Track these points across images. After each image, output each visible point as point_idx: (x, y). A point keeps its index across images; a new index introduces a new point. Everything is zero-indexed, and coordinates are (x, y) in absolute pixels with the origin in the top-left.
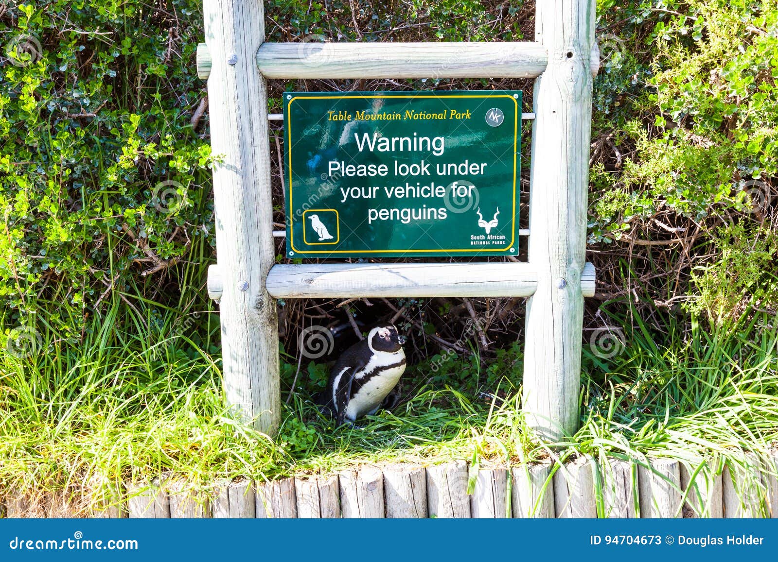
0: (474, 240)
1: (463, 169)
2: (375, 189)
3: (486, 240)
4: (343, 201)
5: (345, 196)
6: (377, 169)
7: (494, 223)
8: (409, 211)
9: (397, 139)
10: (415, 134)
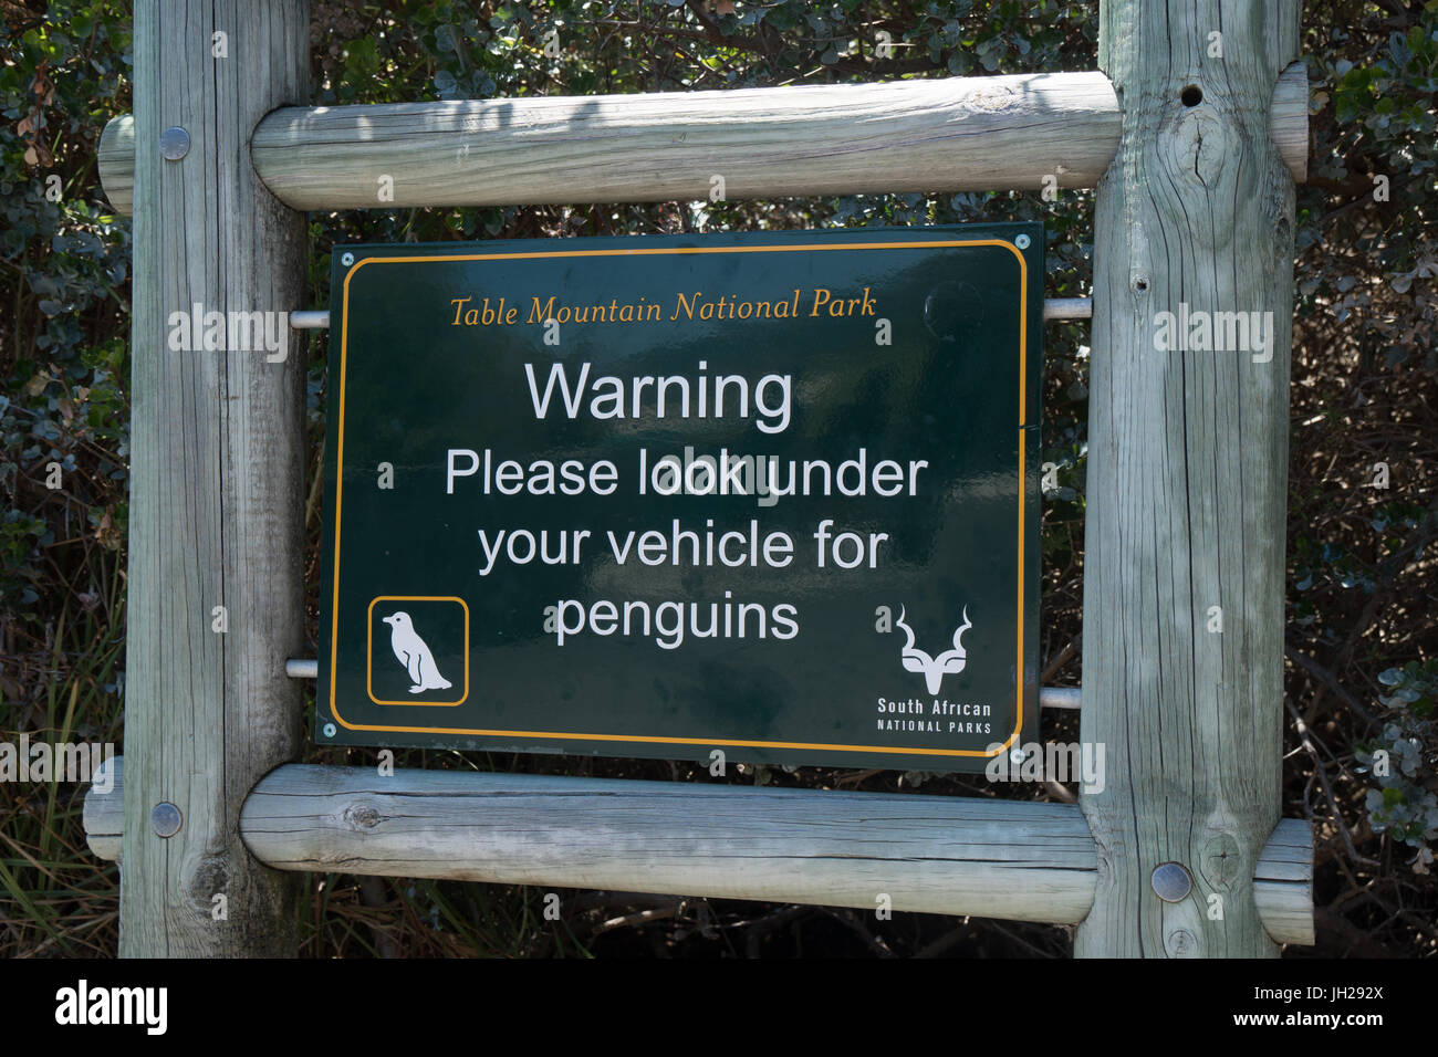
0: (887, 716)
1: (851, 478)
2: (578, 537)
3: (927, 716)
4: (483, 572)
5: (491, 558)
6: (585, 474)
7: (954, 660)
8: (679, 608)
9: (649, 380)
10: (703, 365)
